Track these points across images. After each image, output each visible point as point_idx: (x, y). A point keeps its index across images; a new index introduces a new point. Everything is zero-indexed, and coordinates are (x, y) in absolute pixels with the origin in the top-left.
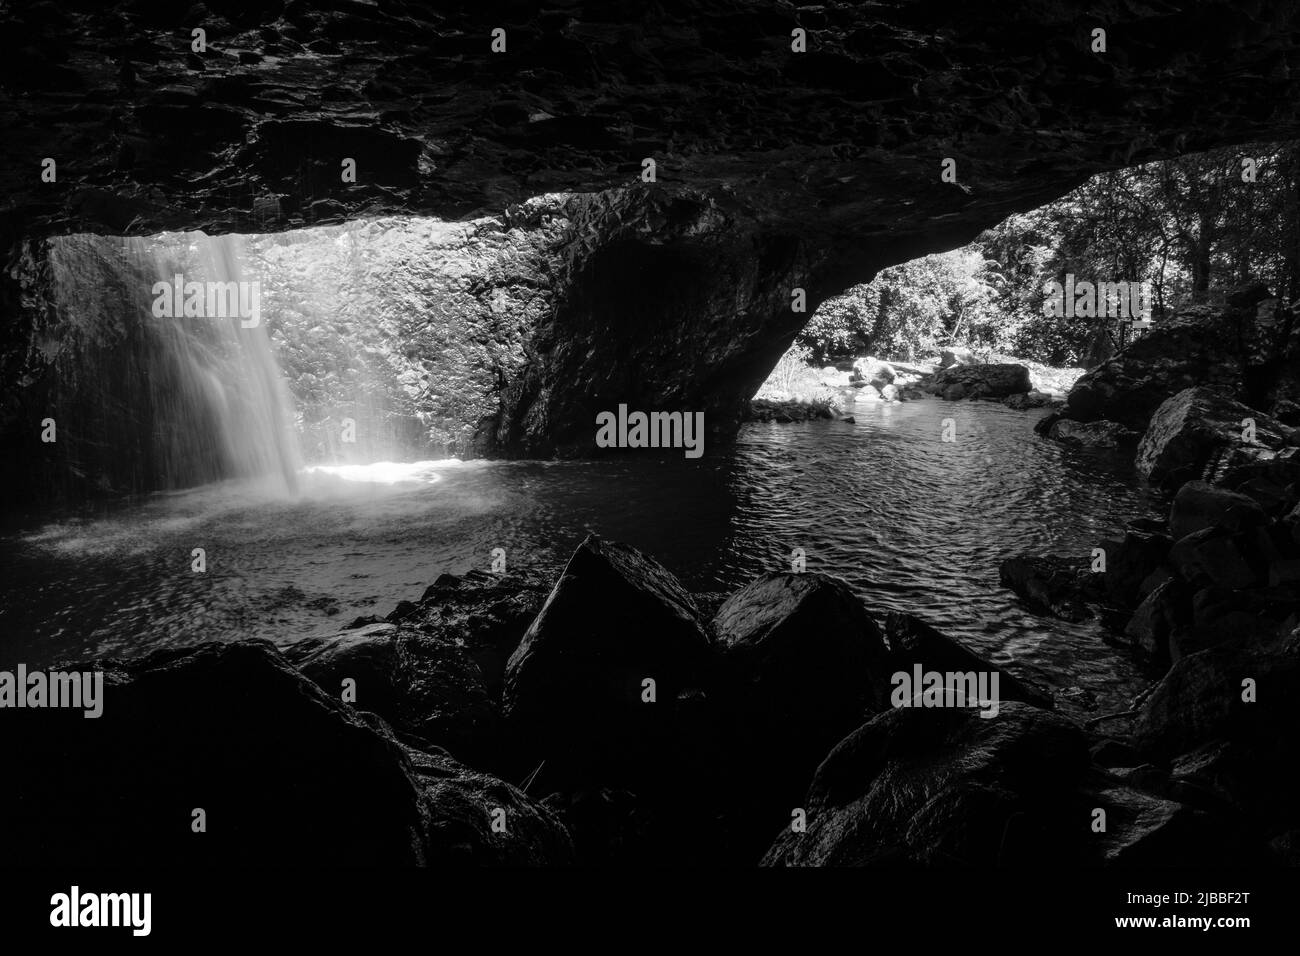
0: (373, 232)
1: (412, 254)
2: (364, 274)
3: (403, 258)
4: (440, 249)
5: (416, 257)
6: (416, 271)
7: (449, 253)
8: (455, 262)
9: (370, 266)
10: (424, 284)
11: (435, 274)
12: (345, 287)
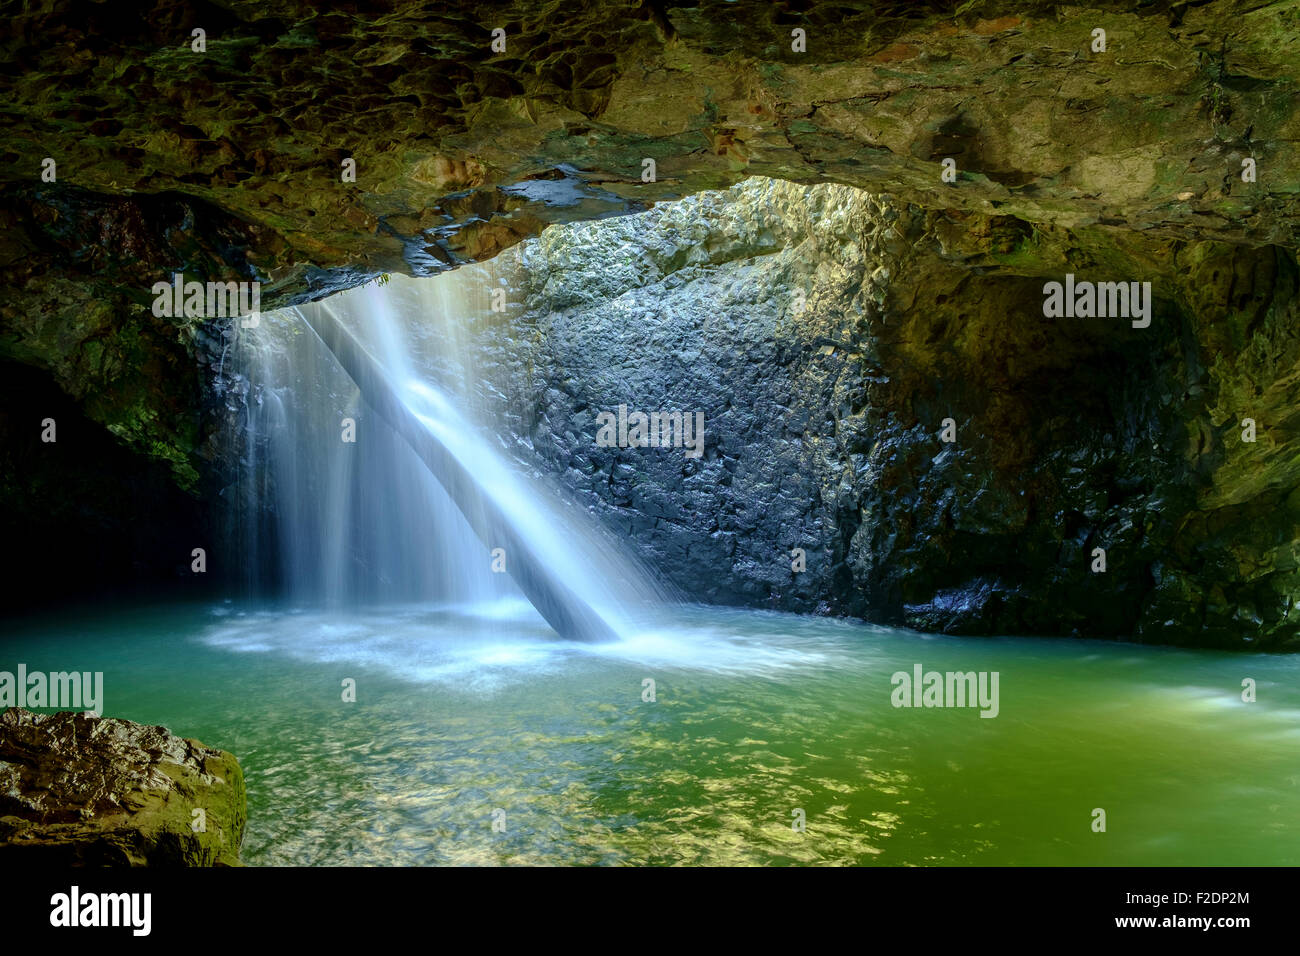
0: (670, 287)
1: (708, 312)
2: (644, 342)
3: (697, 319)
4: (740, 303)
5: (713, 316)
6: (712, 336)
7: (750, 308)
8: (756, 321)
9: (652, 332)
10: (720, 353)
11: (733, 338)
12: (617, 360)
